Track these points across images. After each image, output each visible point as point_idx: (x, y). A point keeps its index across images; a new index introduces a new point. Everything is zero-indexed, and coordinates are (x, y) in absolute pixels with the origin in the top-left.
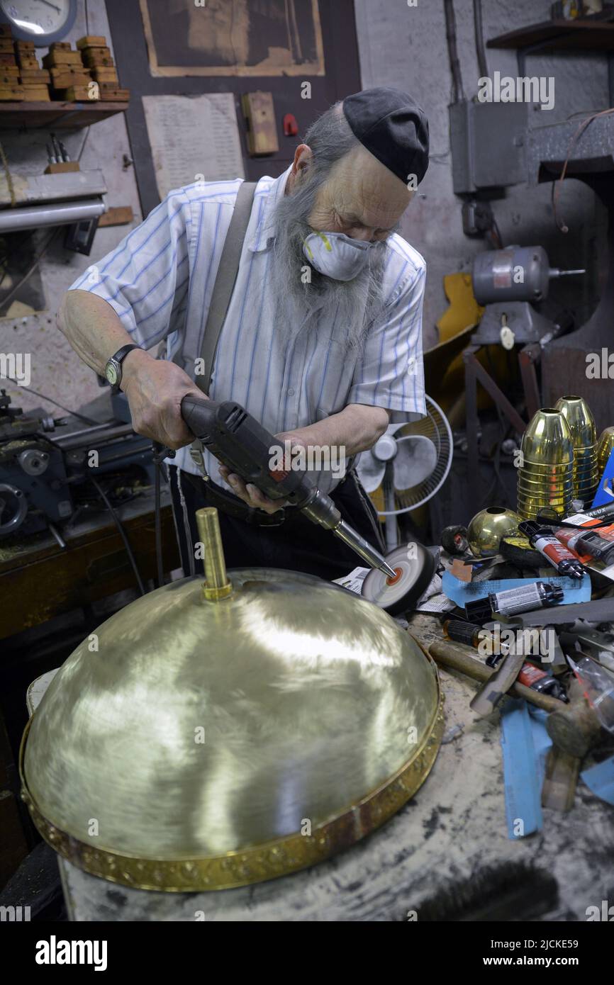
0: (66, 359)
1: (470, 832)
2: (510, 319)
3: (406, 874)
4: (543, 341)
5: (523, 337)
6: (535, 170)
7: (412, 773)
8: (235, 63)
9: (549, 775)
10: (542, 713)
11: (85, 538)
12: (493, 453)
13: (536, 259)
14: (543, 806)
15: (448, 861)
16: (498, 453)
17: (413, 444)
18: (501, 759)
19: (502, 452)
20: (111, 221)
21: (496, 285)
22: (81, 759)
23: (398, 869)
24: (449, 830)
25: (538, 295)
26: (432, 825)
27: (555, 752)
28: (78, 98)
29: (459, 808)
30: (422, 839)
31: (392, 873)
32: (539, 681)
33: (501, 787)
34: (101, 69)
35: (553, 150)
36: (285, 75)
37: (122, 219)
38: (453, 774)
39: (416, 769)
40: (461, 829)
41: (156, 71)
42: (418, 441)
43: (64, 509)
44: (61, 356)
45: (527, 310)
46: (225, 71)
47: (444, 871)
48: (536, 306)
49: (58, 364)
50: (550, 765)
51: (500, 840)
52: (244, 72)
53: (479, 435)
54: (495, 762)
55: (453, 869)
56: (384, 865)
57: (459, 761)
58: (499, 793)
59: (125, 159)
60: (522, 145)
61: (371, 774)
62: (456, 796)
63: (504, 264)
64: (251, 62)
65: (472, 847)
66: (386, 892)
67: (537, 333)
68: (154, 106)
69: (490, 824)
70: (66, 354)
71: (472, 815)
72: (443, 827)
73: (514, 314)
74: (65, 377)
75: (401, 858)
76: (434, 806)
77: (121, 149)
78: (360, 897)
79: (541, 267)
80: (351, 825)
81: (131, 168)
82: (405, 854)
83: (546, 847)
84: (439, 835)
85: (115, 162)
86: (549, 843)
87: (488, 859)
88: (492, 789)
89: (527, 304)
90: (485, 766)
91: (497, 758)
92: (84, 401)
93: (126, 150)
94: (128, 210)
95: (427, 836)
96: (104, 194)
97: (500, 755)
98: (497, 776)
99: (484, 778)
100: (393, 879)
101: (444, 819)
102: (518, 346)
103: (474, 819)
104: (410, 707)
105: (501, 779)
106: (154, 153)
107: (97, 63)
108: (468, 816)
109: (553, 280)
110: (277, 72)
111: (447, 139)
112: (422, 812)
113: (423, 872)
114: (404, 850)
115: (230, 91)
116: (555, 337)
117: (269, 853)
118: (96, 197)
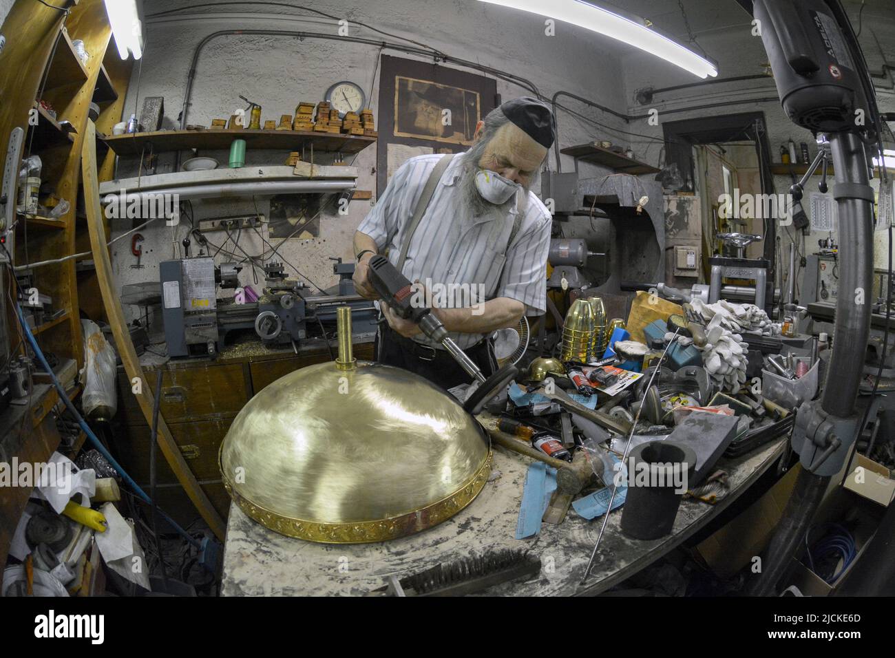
0: (324, 264)
1: (489, 533)
2: (566, 275)
3: (438, 552)
4: (583, 288)
5: (572, 285)
6: (581, 199)
7: (463, 495)
8: (436, 135)
9: (552, 503)
10: (554, 471)
11: (309, 351)
12: (551, 349)
13: (581, 244)
14: (543, 521)
15: (469, 548)
16: (554, 350)
17: (507, 333)
18: (522, 495)
19: (556, 348)
20: (360, 197)
21: (561, 256)
22: (243, 446)
23: (433, 548)
24: (475, 531)
25: (582, 263)
26: (464, 527)
27: (559, 492)
28: (353, 133)
29: (486, 520)
30: (456, 534)
31: (428, 550)
32: (557, 451)
33: (518, 509)
34: (367, 123)
35: (590, 190)
36: (461, 144)
37: (366, 197)
38: (487, 500)
39: (466, 493)
40: (484, 531)
41: (396, 133)
42: (510, 331)
43: (302, 334)
44: (322, 262)
45: (575, 271)
46: (431, 138)
47: (465, 553)
48: (580, 269)
49: (320, 266)
50: (554, 498)
51: (509, 539)
52: (440, 139)
53: (545, 339)
54: (518, 495)
55: (471, 552)
56: (424, 545)
57: (493, 493)
58: (517, 512)
59: (373, 169)
60: (576, 194)
61: (432, 492)
62: (486, 513)
63: (564, 245)
64: (444, 136)
65: (488, 541)
66: (421, 559)
67: (580, 283)
68: (392, 148)
69: (504, 529)
70: (324, 261)
71: (494, 524)
72: (472, 529)
73: (569, 273)
74: (322, 273)
75: (437, 543)
76: (469, 516)
77: (372, 165)
78: (402, 559)
79: (583, 248)
80: (414, 522)
81: (375, 174)
82: (440, 541)
83: (539, 543)
84: (468, 533)
85: (367, 170)
86: (541, 541)
87: (497, 549)
88: (512, 510)
89: (575, 268)
90: (511, 497)
91: (520, 493)
92: (329, 286)
93: (375, 166)
94: (370, 193)
95: (459, 533)
96: (357, 178)
97: (522, 491)
98: (517, 503)
99: (508, 504)
100: (428, 553)
101: (474, 524)
102: (570, 289)
103: (495, 526)
104: (467, 456)
105: (519, 505)
106: (388, 169)
107: (366, 120)
108: (491, 524)
109: (589, 257)
110: (457, 142)
111: (540, 187)
112: (461, 520)
113: (450, 552)
114: (441, 539)
115: (432, 147)
116: (588, 288)
117: (352, 529)
118: (353, 179)
